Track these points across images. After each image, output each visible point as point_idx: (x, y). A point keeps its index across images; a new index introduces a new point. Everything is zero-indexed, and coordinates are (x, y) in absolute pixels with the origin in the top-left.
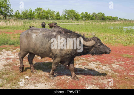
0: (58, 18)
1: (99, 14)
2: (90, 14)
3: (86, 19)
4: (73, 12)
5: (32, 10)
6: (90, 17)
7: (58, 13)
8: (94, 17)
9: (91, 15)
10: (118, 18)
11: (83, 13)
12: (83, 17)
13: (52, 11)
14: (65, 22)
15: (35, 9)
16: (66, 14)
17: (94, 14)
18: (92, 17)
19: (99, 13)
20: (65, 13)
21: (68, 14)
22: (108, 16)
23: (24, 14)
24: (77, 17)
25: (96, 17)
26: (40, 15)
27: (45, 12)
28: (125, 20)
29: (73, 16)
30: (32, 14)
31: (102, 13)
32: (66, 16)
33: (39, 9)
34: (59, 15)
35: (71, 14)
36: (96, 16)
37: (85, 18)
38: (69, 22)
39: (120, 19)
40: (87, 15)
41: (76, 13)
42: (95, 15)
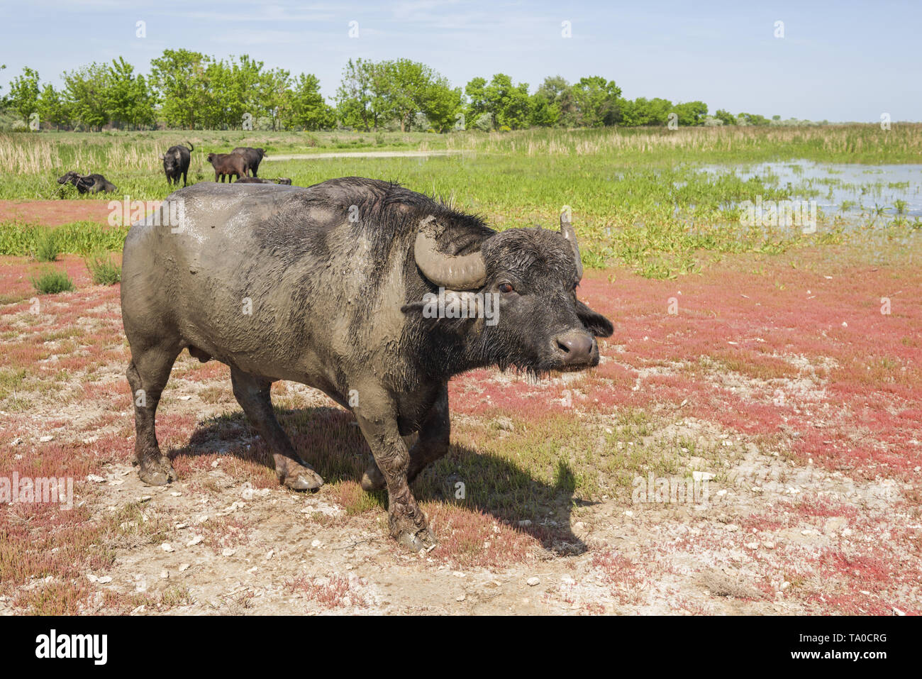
0: (312, 115)
1: (586, 88)
2: (523, 90)
3: (500, 117)
4: (410, 75)
5: (128, 69)
6: (523, 106)
7: (311, 84)
8: (553, 110)
9: (532, 91)
10: (712, 112)
11: (477, 84)
12: (479, 108)
13: (265, 69)
14: (358, 145)
15: (155, 62)
16: (368, 92)
17: (551, 84)
18: (540, 107)
19: (584, 82)
20: (358, 87)
21: (380, 90)
22: (641, 102)
23: (83, 91)
24: (438, 106)
25: (566, 108)
26: (190, 98)
27: (218, 76)
28: (756, 122)
29: (411, 103)
30: (130, 94)
31: (602, 82)
32: (364, 102)
33: (181, 60)
34: (318, 101)
35: (395, 87)
36: (566, 97)
37: (496, 112)
38: (380, 143)
39: (719, 115)
40: (504, 94)
41: (434, 80)
42: (559, 94)
